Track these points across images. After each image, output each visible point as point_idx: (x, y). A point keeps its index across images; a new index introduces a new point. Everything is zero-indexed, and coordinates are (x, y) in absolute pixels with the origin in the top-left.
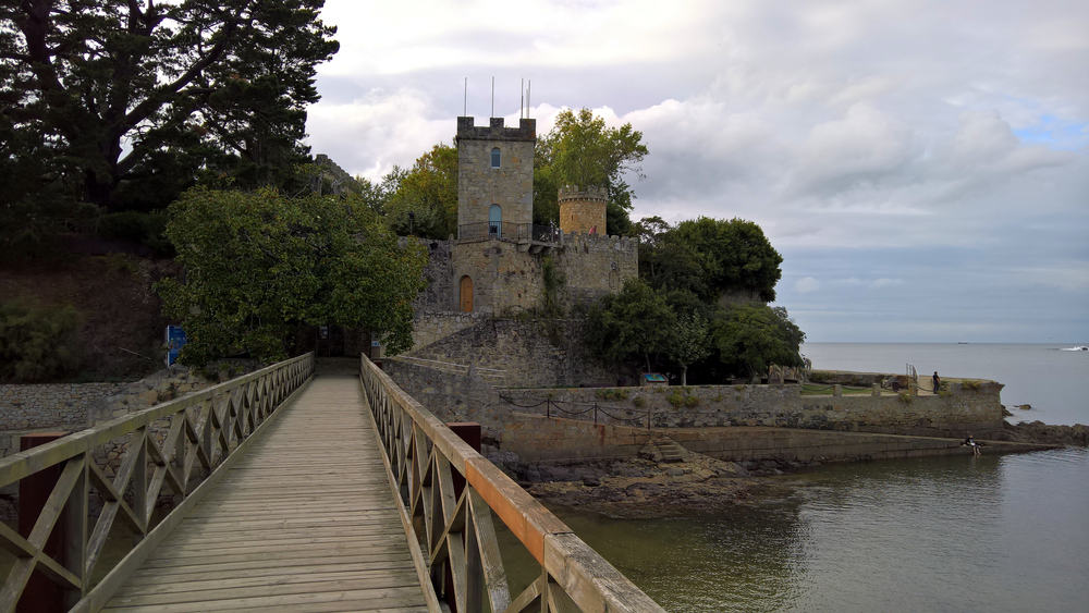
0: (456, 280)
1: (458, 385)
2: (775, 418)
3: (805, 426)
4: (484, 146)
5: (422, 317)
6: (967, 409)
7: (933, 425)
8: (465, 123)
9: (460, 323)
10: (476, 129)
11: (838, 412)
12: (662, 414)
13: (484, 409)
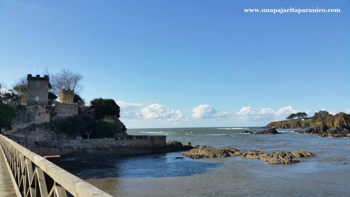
0: (26, 115)
1: (24, 140)
2: (108, 146)
3: (115, 148)
4: (35, 81)
5: (15, 124)
6: (157, 142)
7: (148, 146)
8: (29, 76)
9: (26, 125)
10: (32, 77)
11: (125, 144)
12: (79, 146)
13: (30, 146)
